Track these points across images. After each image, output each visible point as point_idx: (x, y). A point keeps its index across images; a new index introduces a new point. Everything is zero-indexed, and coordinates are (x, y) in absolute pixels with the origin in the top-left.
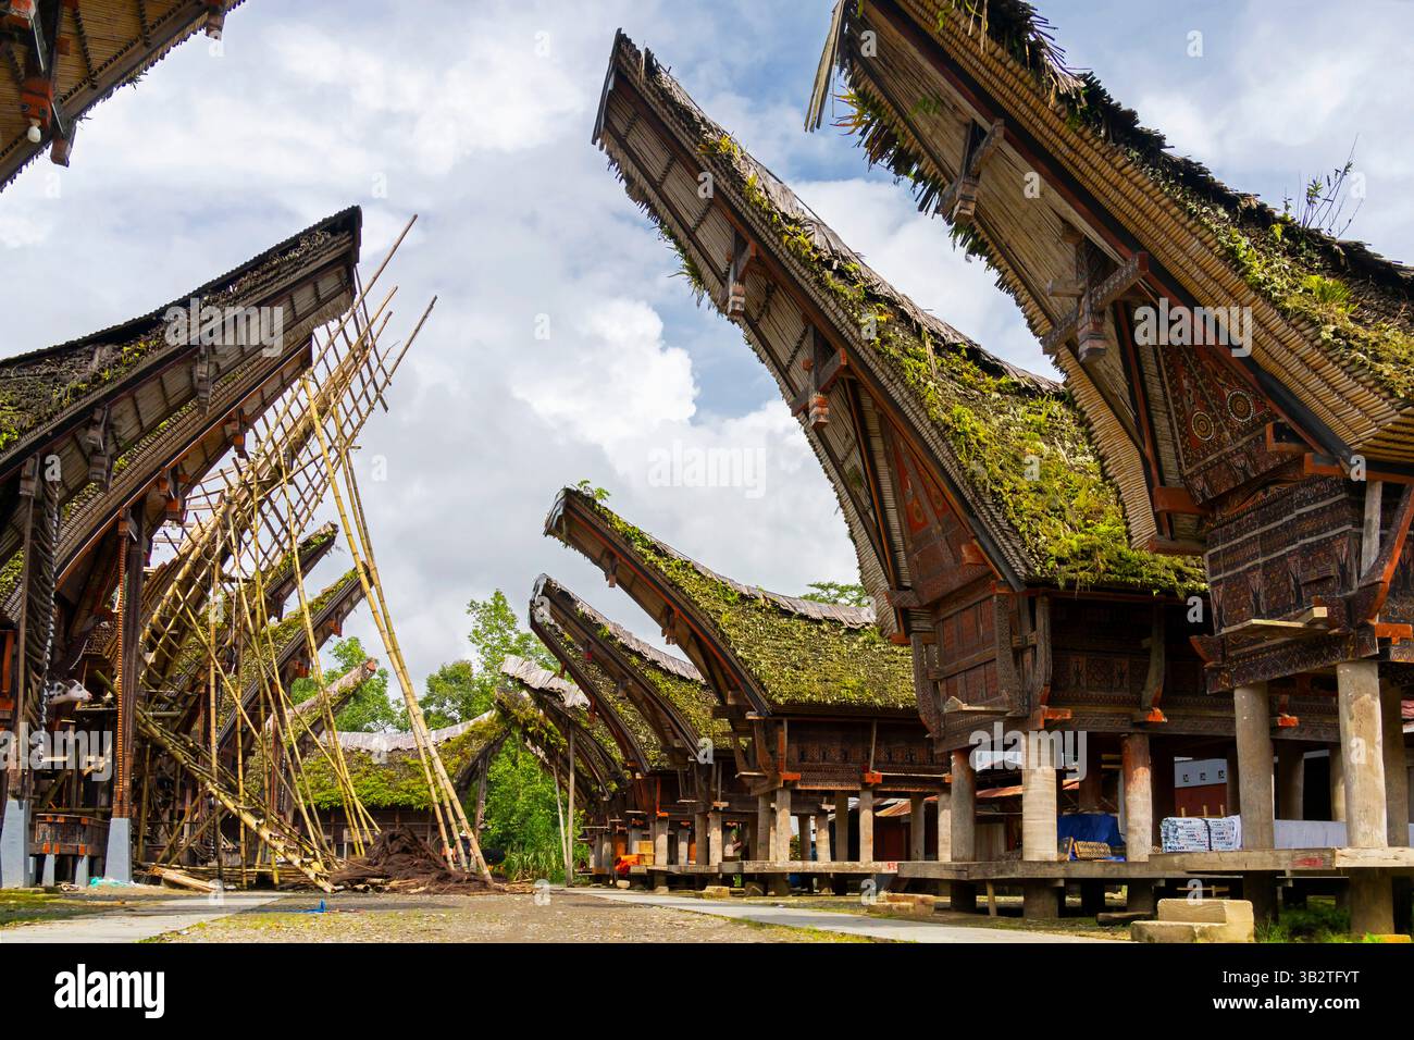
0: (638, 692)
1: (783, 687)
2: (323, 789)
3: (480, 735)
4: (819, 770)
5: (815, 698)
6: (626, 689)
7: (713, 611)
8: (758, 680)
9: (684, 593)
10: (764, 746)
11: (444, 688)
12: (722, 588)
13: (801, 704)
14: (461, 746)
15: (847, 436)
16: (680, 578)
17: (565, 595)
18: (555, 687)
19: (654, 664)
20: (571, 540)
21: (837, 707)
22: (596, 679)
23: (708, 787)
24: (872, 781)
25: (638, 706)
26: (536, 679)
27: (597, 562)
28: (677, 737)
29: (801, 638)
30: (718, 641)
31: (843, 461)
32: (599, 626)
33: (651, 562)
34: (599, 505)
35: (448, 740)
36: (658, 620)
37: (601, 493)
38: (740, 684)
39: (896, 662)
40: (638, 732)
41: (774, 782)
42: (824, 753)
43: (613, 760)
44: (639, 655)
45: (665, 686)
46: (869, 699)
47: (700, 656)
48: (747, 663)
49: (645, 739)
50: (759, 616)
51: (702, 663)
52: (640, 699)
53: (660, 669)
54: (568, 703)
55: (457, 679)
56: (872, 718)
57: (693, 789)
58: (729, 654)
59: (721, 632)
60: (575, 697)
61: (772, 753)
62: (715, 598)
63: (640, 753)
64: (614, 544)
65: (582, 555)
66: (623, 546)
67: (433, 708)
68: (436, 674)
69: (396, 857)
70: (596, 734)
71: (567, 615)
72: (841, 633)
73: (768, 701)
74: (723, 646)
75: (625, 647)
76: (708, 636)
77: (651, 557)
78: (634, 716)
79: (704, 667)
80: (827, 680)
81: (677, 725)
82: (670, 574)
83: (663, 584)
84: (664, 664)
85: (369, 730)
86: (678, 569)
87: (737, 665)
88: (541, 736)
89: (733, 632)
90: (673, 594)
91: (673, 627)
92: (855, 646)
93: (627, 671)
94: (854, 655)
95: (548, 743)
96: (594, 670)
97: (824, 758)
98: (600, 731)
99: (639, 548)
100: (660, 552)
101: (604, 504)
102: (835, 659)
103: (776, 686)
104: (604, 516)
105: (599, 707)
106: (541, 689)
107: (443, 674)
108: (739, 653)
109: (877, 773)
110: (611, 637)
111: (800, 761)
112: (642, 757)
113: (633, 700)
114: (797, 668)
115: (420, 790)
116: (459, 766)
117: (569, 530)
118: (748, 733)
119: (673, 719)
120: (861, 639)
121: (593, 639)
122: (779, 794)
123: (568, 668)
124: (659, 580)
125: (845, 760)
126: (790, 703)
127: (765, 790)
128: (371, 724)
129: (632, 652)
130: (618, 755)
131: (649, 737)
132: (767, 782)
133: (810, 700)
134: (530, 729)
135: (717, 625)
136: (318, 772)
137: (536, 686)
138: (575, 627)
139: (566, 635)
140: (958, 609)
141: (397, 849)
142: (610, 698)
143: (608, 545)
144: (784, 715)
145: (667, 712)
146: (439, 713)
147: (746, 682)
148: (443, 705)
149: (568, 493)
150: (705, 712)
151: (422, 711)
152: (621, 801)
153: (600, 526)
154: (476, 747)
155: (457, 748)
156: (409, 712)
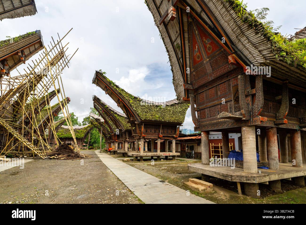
0: (112, 118)
1: (143, 116)
2: (63, 135)
3: (90, 127)
4: (150, 134)
5: (150, 119)
6: (110, 118)
7: (128, 100)
8: (138, 115)
9: (122, 95)
10: (138, 129)
11: (86, 120)
12: (130, 96)
13: (147, 120)
14: (86, 128)
15: (177, 32)
16: (121, 92)
17: (98, 99)
18: (99, 118)
19: (116, 113)
20: (98, 85)
21: (154, 121)
22: (105, 117)
23: (126, 136)
24: (160, 136)
25: (113, 121)
26: (96, 117)
27: (104, 90)
28: (120, 127)
29: (147, 107)
30: (129, 106)
31: (174, 41)
32: (105, 105)
33: (115, 88)
34: (104, 75)
35: (84, 127)
36: (116, 103)
37: (104, 73)
38: (134, 116)
39: (166, 113)
40: (113, 126)
41: (140, 137)
42: (151, 131)
43: (109, 131)
44: (113, 111)
45: (118, 117)
46: (161, 119)
47: (125, 110)
48: (136, 111)
49: (114, 128)
50: (138, 102)
51: (125, 112)
52: (113, 120)
53: (117, 114)
54: (101, 121)
55: (88, 119)
56: (161, 124)
57: (122, 137)
58: (132, 109)
59: (130, 104)
60: (102, 120)
61: (140, 130)
62: (129, 97)
63: (113, 130)
64: (107, 85)
65: (100, 88)
66: (109, 85)
67: (84, 123)
68: (85, 118)
69: (63, 150)
70: (106, 127)
71: (99, 103)
72: (155, 106)
73: (140, 119)
74: (130, 107)
75: (110, 110)
76: (127, 105)
77: (115, 87)
78: (112, 124)
79: (126, 113)
80: (152, 115)
81: (120, 125)
82: (119, 91)
83: (118, 94)
84: (118, 113)
85: (74, 126)
86: (121, 91)
87: (133, 111)
88: (98, 127)
89: (133, 104)
90: (120, 96)
91: (120, 103)
92: (158, 109)
93: (111, 114)
94: (157, 111)
95: (99, 128)
96: (105, 115)
97: (151, 132)
98: (106, 126)
99: (112, 85)
100: (117, 87)
101: (105, 75)
102: (154, 111)
103: (142, 116)
104: (105, 78)
105: (106, 122)
106: (96, 119)
108: (134, 109)
109: (161, 135)
110: (107, 108)
111: (146, 132)
112: (113, 131)
113: (112, 120)
114: (146, 113)
115: (79, 135)
116: (86, 131)
117: (97, 82)
118: (135, 126)
119: (119, 124)
120: (158, 108)
121: (104, 108)
122: (141, 139)
123: (100, 114)
124: (117, 93)
125: (155, 132)
126: (145, 120)
127: (138, 138)
129: (112, 111)
130: (109, 130)
131: (115, 127)
132: (138, 137)
133: (149, 119)
134: (96, 126)
135: (129, 103)
136: (62, 132)
137: (95, 118)
138: (101, 106)
139: (100, 108)
140: (207, 89)
141: (63, 148)
142: (108, 120)
143: (106, 85)
144: (143, 122)
145: (118, 122)
146: (85, 124)
147: (135, 115)
148: (86, 122)
149: (97, 72)
150: (125, 122)
151: (82, 123)
152: (110, 138)
153: (104, 80)
154: (89, 128)
155: (86, 129)
156: (80, 123)
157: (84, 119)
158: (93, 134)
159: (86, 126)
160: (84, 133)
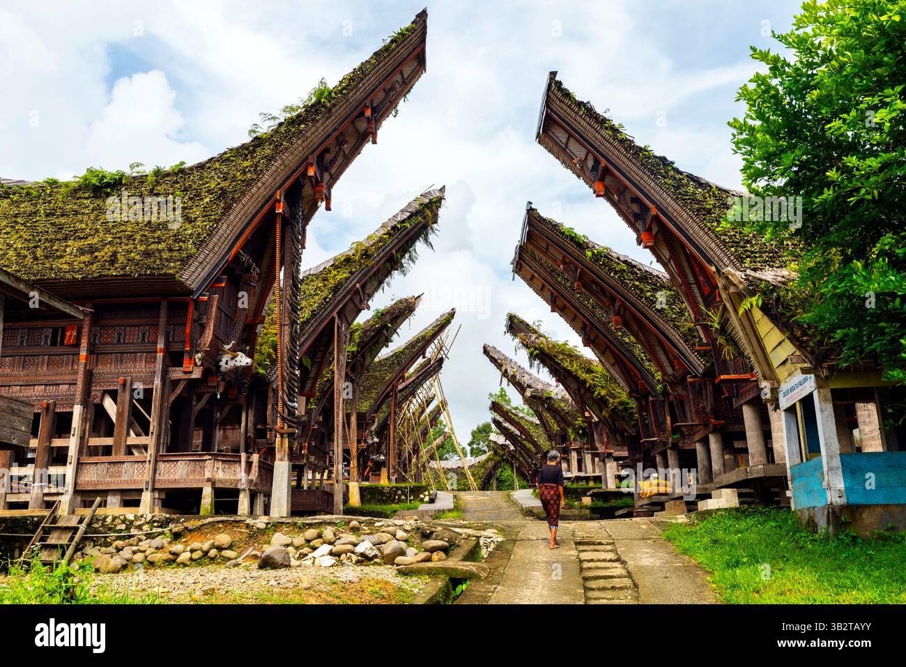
3: (492, 459)
11: (479, 436)
35: (479, 462)
55: (483, 431)
67: (475, 446)
68: (475, 429)
85: (446, 459)
107: (478, 429)
116: (484, 473)
128: (447, 455)
146: (477, 448)
148: (479, 444)
151: (470, 448)
154: (490, 464)
155: (482, 465)
156: (464, 448)
157: (474, 434)
158: (505, 481)
159: (483, 458)
160: (481, 478)
